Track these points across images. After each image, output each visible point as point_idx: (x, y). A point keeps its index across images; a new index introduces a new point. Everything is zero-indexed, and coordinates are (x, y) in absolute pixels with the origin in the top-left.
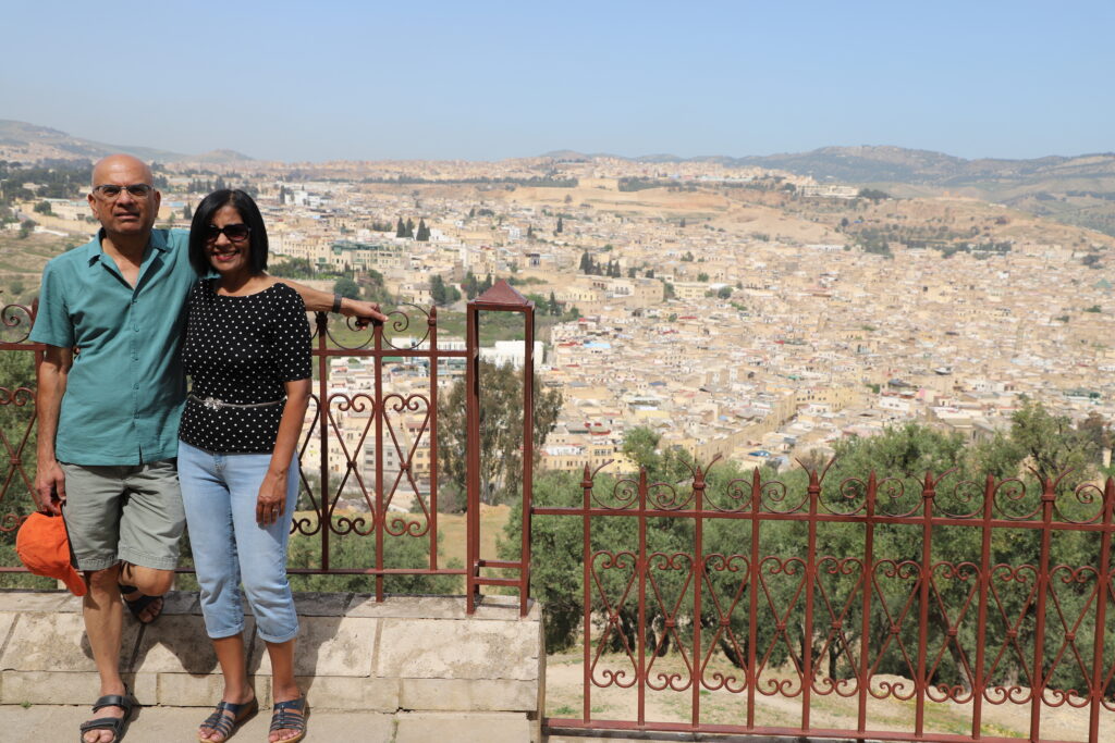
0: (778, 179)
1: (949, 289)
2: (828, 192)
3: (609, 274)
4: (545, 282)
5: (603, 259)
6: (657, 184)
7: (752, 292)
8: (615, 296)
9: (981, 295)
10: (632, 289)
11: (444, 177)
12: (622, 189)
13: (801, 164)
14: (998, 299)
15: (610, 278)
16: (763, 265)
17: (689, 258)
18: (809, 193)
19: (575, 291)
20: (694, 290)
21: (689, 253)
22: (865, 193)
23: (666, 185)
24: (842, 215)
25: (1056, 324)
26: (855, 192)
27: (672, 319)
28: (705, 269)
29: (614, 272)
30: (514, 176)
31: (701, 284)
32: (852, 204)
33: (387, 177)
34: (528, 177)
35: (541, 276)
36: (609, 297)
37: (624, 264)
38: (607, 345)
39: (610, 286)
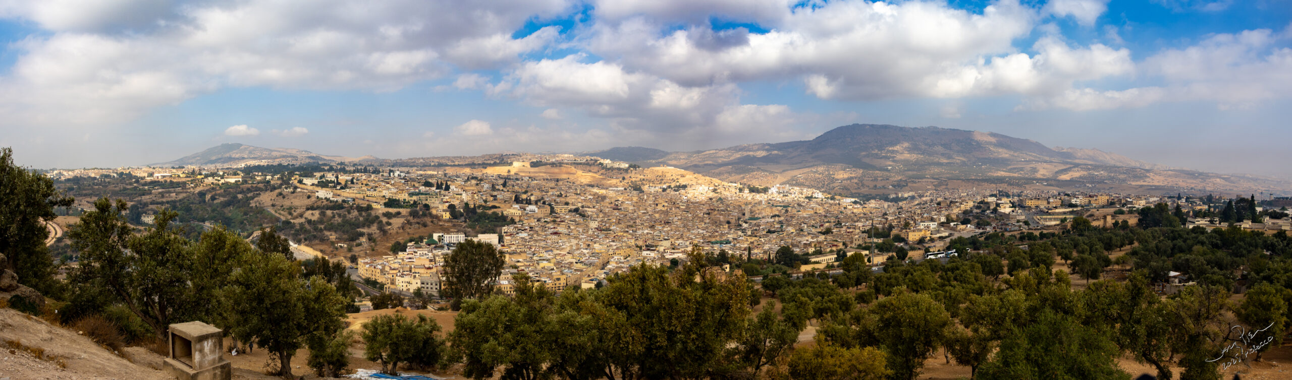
0: (596, 161)
1: (666, 204)
2: (616, 165)
3: (526, 203)
4: (499, 207)
5: (524, 197)
6: (546, 164)
7: (587, 209)
8: (530, 213)
9: (677, 206)
10: (536, 210)
11: (457, 163)
12: (532, 166)
13: (604, 155)
14: (684, 207)
15: (527, 205)
16: (592, 197)
17: (560, 196)
18: (608, 167)
19: (513, 211)
20: (563, 210)
21: (561, 194)
22: (630, 166)
23: (550, 164)
24: (622, 175)
25: (705, 216)
26: (627, 166)
27: (554, 221)
28: (568, 200)
29: (529, 202)
30: (486, 162)
31: (566, 206)
32: (626, 170)
33: (432, 164)
34: (492, 162)
35: (497, 205)
36: (527, 214)
37: (533, 198)
38: (526, 235)
39: (527, 209)
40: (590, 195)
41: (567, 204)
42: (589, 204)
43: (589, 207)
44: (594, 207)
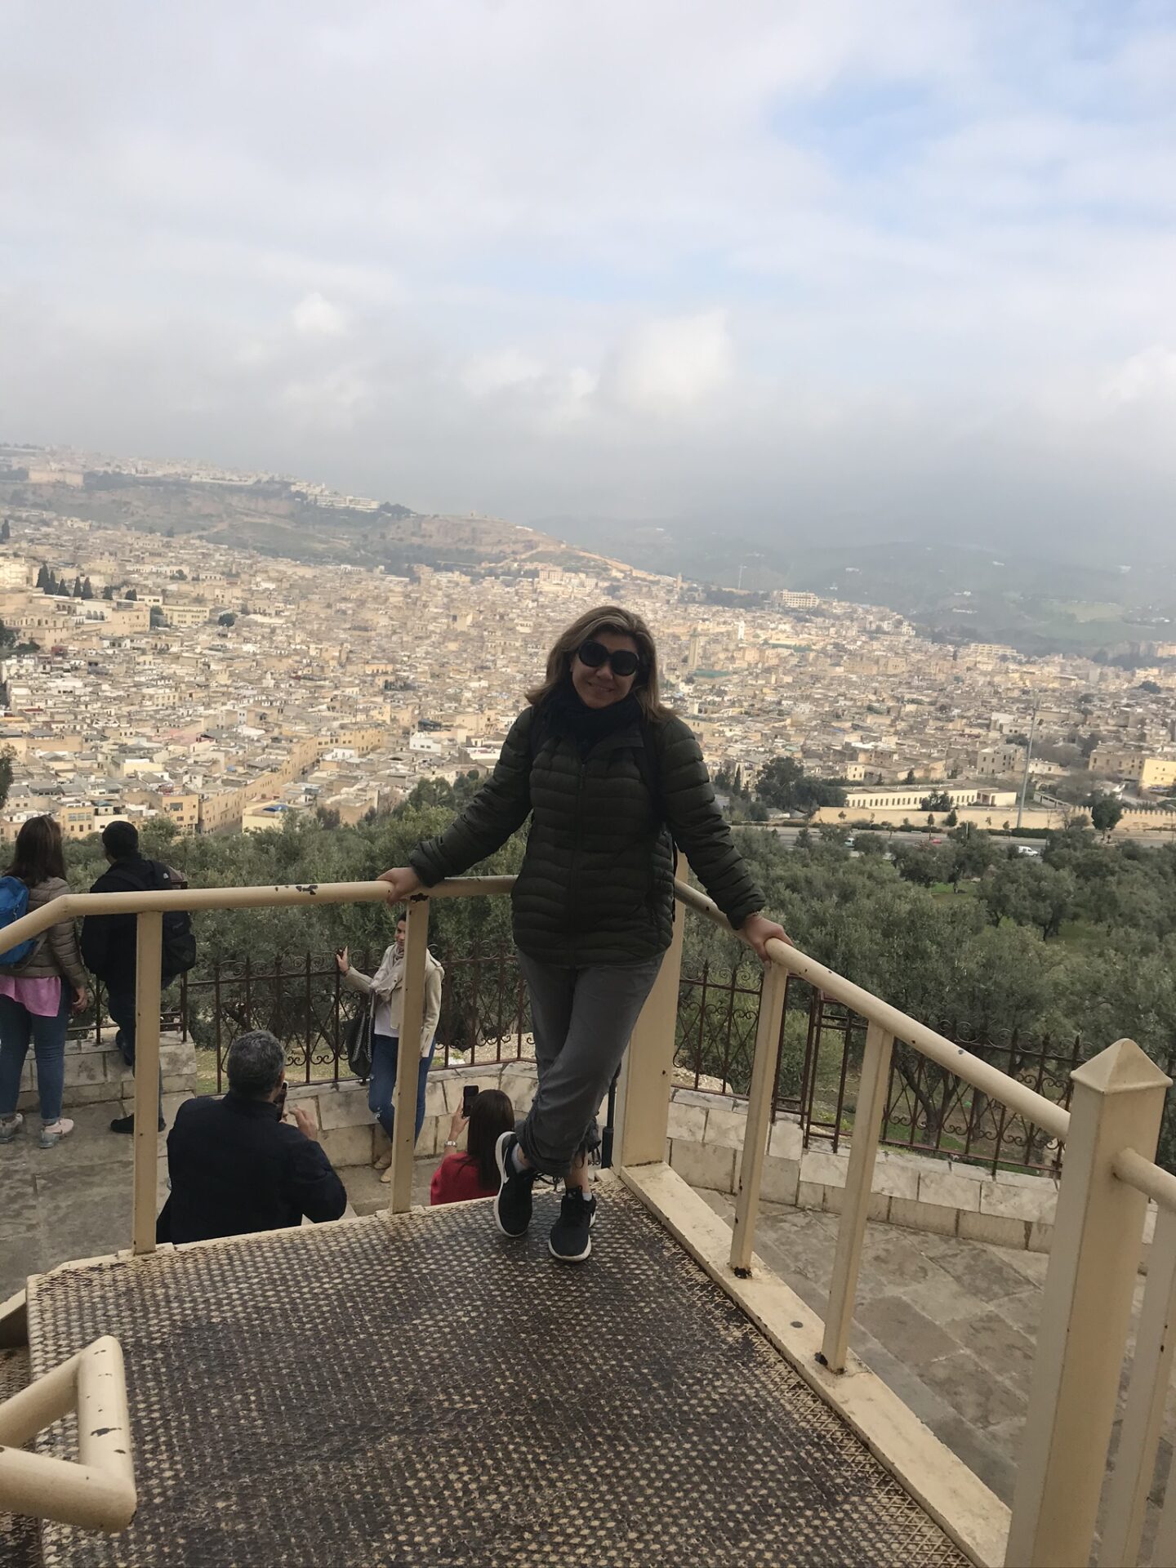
2: (342, 503)
3: (76, 595)
5: (68, 574)
7: (259, 618)
8: (86, 621)
10: (108, 613)
12: (89, 487)
15: (78, 600)
16: (272, 586)
17: (181, 577)
20: (189, 615)
21: (180, 572)
22: (385, 508)
27: (162, 648)
28: (201, 590)
29: (85, 592)
31: (198, 608)
32: (372, 518)
36: (79, 624)
37: (97, 582)
38: (79, 684)
39: (79, 609)
40: (270, 579)
41: (199, 600)
42: (261, 604)
43: (264, 614)
44: (278, 614)
